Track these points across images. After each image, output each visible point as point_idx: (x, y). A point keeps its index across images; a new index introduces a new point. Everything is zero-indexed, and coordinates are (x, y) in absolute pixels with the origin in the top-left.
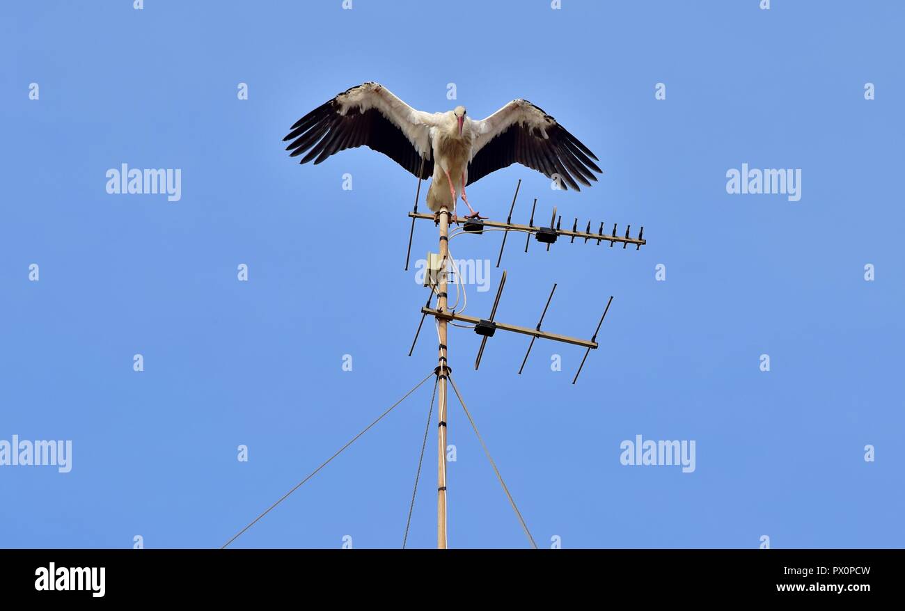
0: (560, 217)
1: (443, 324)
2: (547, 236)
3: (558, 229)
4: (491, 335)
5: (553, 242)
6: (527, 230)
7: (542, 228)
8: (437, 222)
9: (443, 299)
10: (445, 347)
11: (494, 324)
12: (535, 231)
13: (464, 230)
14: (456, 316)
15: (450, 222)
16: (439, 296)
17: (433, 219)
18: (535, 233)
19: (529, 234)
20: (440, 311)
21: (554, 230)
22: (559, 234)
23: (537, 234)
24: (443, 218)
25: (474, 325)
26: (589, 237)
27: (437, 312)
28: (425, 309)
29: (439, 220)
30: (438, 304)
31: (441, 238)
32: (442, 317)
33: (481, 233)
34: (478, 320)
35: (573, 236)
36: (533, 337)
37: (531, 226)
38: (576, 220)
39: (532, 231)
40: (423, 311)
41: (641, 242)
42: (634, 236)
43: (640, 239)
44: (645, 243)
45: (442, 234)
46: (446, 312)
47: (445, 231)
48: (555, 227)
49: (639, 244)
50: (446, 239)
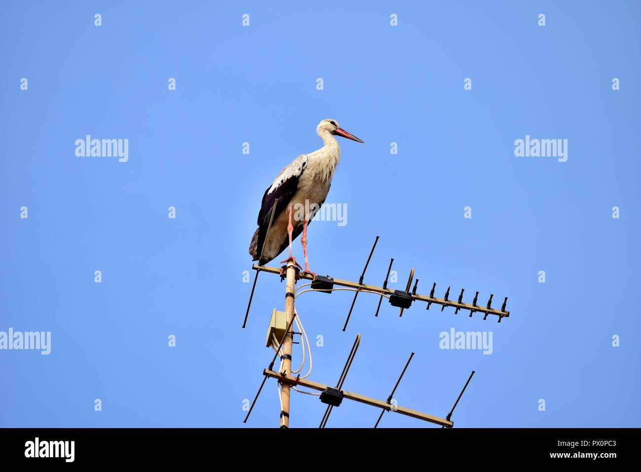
0: (417, 280)
1: (286, 389)
2: (402, 301)
3: (414, 294)
4: (338, 405)
5: (408, 307)
6: (380, 291)
7: (396, 292)
8: (284, 276)
9: (287, 361)
10: (286, 415)
11: (342, 392)
12: (390, 293)
13: (311, 287)
14: (302, 380)
15: (297, 277)
16: (282, 357)
17: (279, 273)
18: (389, 296)
19: (382, 296)
20: (283, 375)
21: (410, 294)
22: (414, 299)
23: (391, 297)
24: (291, 273)
25: (320, 393)
26: (448, 305)
27: (280, 375)
28: (268, 371)
29: (286, 274)
30: (281, 367)
31: (287, 295)
32: (285, 381)
33: (330, 292)
34: (325, 387)
35: (430, 302)
36: (383, 409)
37: (385, 288)
38: (435, 284)
39: (386, 293)
40: (265, 373)
41: (503, 314)
42: (496, 307)
43: (503, 310)
44: (507, 316)
45: (289, 291)
46: (291, 377)
47: (292, 287)
48: (411, 291)
49: (501, 316)
50: (292, 295)
